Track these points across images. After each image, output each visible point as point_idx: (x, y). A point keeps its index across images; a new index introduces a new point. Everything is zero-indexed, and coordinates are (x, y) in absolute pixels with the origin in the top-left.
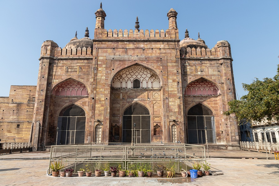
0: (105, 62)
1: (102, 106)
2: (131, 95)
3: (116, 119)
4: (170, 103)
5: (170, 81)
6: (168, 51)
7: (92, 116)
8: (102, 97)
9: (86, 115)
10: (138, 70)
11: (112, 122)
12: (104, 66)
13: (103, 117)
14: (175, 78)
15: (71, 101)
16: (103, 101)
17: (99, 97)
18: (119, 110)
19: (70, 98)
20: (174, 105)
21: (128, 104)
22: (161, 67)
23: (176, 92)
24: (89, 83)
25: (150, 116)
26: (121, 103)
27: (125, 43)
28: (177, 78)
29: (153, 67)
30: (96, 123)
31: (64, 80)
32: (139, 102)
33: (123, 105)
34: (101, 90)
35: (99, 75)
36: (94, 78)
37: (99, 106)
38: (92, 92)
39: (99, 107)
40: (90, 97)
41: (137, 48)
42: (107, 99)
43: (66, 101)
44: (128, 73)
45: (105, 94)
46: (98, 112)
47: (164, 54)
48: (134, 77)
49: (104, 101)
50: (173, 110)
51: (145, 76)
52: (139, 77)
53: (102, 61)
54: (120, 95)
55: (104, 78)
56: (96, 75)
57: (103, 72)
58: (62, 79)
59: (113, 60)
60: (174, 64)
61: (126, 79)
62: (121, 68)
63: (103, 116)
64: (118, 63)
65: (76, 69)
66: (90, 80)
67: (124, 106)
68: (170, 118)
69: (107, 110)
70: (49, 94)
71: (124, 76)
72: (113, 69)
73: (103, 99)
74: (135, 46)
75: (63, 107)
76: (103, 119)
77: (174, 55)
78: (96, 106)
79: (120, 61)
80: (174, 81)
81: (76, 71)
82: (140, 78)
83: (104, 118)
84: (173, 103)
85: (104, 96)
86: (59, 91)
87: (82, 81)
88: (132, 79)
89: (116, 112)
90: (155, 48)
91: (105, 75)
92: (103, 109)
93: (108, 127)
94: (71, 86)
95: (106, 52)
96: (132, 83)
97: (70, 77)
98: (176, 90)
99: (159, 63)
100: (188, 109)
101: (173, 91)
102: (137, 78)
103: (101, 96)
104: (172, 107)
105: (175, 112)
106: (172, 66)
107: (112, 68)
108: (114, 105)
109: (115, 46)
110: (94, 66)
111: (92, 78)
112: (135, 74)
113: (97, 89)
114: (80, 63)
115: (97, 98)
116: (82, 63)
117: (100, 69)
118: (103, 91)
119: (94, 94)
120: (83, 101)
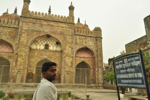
0: (27, 31)
1: (23, 59)
2: (42, 53)
3: (32, 68)
4: (66, 60)
5: (67, 47)
6: (68, 29)
7: (15, 65)
9: (10, 65)
11: (28, 70)
12: (26, 33)
14: (70, 45)
16: (23, 56)
17: (21, 53)
18: (34, 63)
20: (69, 62)
22: (63, 38)
23: (70, 54)
24: (15, 44)
26: (36, 58)
27: (42, 21)
28: (72, 45)
29: (58, 37)
30: (17, 71)
33: (37, 59)
34: (23, 49)
35: (22, 39)
36: (19, 40)
38: (17, 49)
39: (21, 60)
40: (15, 53)
41: (49, 25)
42: (26, 55)
44: (41, 40)
45: (25, 52)
46: (19, 63)
47: (65, 31)
48: (46, 42)
49: (24, 56)
50: (68, 65)
51: (53, 42)
53: (25, 30)
54: (35, 53)
55: (26, 41)
56: (20, 39)
57: (25, 37)
59: (33, 31)
60: (71, 37)
61: (40, 43)
62: (38, 36)
63: (23, 66)
64: (36, 32)
65: (7, 33)
66: (16, 42)
68: (66, 69)
69: (26, 62)
71: (39, 41)
73: (24, 55)
74: (48, 23)
76: (22, 68)
77: (70, 32)
78: (19, 59)
79: (37, 31)
80: (70, 47)
81: (7, 35)
82: (49, 43)
84: (68, 60)
85: (24, 53)
87: (10, 42)
88: (44, 44)
89: (32, 64)
90: (60, 26)
91: (26, 39)
92: (23, 61)
93: (26, 73)
94: (1, 44)
95: (29, 25)
97: (2, 38)
98: (70, 52)
99: (62, 36)
100: (76, 64)
101: (69, 53)
103: (23, 52)
104: (67, 62)
105: (69, 66)
106: (69, 38)
107: (32, 35)
108: (31, 60)
109: (35, 22)
111: (18, 40)
113: (20, 48)
114: (9, 30)
115: (19, 54)
116: (11, 30)
117: (23, 35)
118: (25, 49)
119: (18, 51)
120: (9, 55)
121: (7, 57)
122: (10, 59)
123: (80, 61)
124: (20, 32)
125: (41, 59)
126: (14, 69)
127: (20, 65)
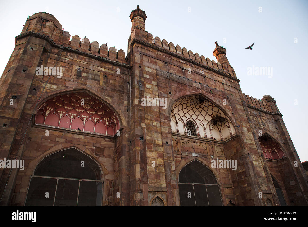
0: (156, 77)
1: (161, 156)
2: (185, 145)
5: (245, 129)
6: (232, 90)
7: (142, 176)
8: (157, 137)
10: (195, 106)
12: (154, 83)
13: (164, 181)
14: (248, 126)
15: (70, 142)
16: (159, 145)
17: (151, 137)
19: (69, 135)
22: (231, 108)
23: (255, 147)
24: (123, 108)
25: (219, 186)
27: (181, 61)
28: (251, 127)
31: (71, 89)
32: (200, 159)
33: (176, 161)
34: (155, 123)
36: (140, 98)
37: (154, 155)
38: (138, 124)
39: (155, 159)
41: (197, 73)
42: (167, 142)
43: (57, 140)
45: (161, 133)
46: (153, 168)
47: (228, 92)
48: (188, 116)
49: (162, 146)
50: (261, 175)
52: (194, 117)
53: (151, 75)
56: (142, 94)
57: (154, 93)
58: (67, 87)
59: (169, 79)
60: (242, 107)
61: (177, 117)
63: (165, 179)
64: (176, 85)
65: (99, 76)
66: (125, 102)
68: (262, 188)
69: (170, 166)
70: (29, 112)
71: (175, 111)
72: (170, 93)
73: (160, 142)
74: (194, 69)
75: (50, 151)
76: (164, 185)
77: (238, 96)
78: (148, 154)
79: (178, 82)
80: (248, 130)
81: (99, 81)
82: (196, 119)
83: (167, 183)
84: (257, 163)
85: (160, 136)
86: (45, 114)
87: (109, 101)
90: (217, 80)
92: (163, 163)
94: (74, 108)
95: (155, 63)
96: (185, 125)
97: (85, 87)
98: (254, 143)
99: (227, 102)
101: (252, 144)
102: (191, 119)
103: (156, 135)
106: (241, 109)
107: (168, 90)
109: (168, 60)
110: (138, 79)
111: (137, 98)
112: (189, 112)
113: (146, 121)
114: (105, 68)
115: (147, 138)
116: (110, 69)
117: (148, 86)
118: (158, 125)
119: (142, 128)
120: (98, 145)
121: (93, 150)
122: (101, 159)
124: (141, 77)
126: (141, 191)
127: (157, 176)
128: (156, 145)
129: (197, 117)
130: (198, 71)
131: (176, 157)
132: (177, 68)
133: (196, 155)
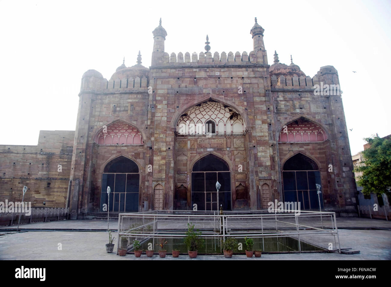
0: (166, 96)
1: (163, 158)
2: (202, 143)
3: (182, 177)
4: (259, 154)
5: (258, 122)
6: (254, 81)
7: (150, 172)
8: (162, 145)
9: (139, 172)
10: (213, 107)
11: (176, 181)
12: (165, 102)
13: (164, 174)
14: (265, 117)
15: (120, 152)
16: (163, 151)
17: (158, 146)
18: (185, 165)
19: (119, 148)
20: (265, 157)
21: (198, 155)
22: (245, 103)
23: (267, 138)
24: (144, 126)
25: (229, 173)
26: (189, 155)
27: (195, 70)
28: (268, 118)
29: (234, 103)
30: (155, 183)
31: (111, 122)
32: (215, 152)
33: (191, 157)
34: (162, 136)
35: (158, 114)
36: (152, 119)
37: (159, 158)
38: (149, 138)
39: (159, 161)
40: (146, 146)
41: (210, 77)
43: (112, 152)
44: (197, 112)
45: (166, 142)
46: (157, 167)
47: (248, 85)
48: (207, 117)
49: (165, 151)
50: (264, 164)
51: (222, 116)
52: (213, 117)
53: (163, 96)
54: (186, 143)
55: (166, 119)
56: (153, 115)
57: (164, 111)
58: (108, 121)
59: (178, 94)
60: (263, 99)
61: (196, 120)
62: (189, 105)
64: (185, 98)
65: (127, 107)
66: (146, 122)
67: (193, 158)
68: (260, 175)
69: (170, 164)
70: (91, 142)
71: (192, 116)
72: (178, 107)
73: (164, 149)
74: (208, 74)
75: (109, 159)
76: (164, 177)
77: (261, 86)
78: (155, 158)
79: (187, 95)
80: (264, 122)
81: (127, 111)
82: (216, 118)
83: (166, 175)
84: (263, 154)
85: (165, 144)
86: (103, 138)
87: (134, 124)
88: (204, 120)
89: (182, 168)
90: (235, 76)
91: (166, 114)
92: (165, 163)
93: (172, 188)
94: (119, 130)
95: (168, 83)
97: (119, 118)
98: (267, 134)
99: (243, 98)
100: (283, 161)
101: (263, 136)
102: (210, 119)
103: (161, 144)
104: (262, 159)
105: (266, 167)
106: (261, 101)
107: (176, 105)
108: (179, 158)
109: (180, 75)
110: (151, 103)
111: (149, 119)
112: (208, 113)
113: (155, 135)
114: (132, 99)
115: (155, 147)
116: (135, 98)
117: (159, 106)
118: (164, 137)
119: (151, 141)
120: (136, 152)
121: (133, 155)
122: (138, 160)
123: (292, 154)
124: (153, 100)
125: (201, 155)
126: (148, 181)
127: (160, 171)
128: (161, 151)
129: (217, 116)
130: (212, 74)
131: (192, 153)
132: (189, 79)
133: (211, 150)
